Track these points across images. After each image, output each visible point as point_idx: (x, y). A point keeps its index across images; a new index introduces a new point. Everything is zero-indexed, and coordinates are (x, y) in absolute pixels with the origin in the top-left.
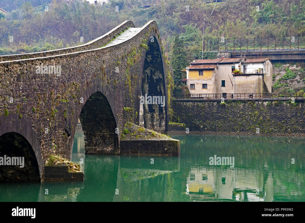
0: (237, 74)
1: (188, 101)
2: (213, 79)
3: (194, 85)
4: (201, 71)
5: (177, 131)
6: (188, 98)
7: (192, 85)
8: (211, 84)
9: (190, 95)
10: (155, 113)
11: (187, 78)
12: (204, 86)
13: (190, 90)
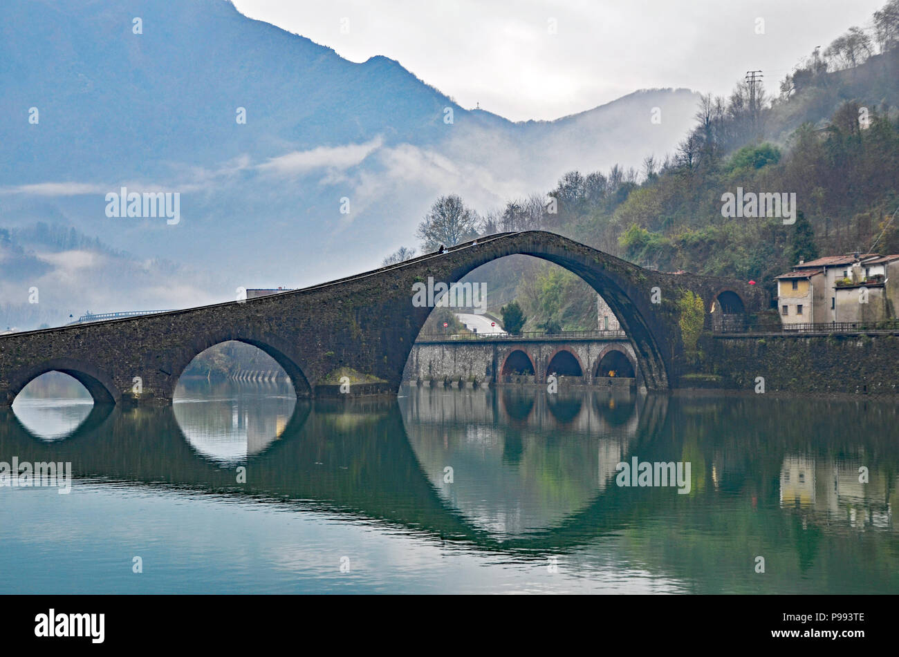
0: (840, 287)
1: (730, 338)
2: (810, 296)
3: (787, 306)
4: (795, 281)
5: (702, 389)
6: (780, 331)
7: (785, 307)
8: (807, 304)
9: (780, 325)
10: (649, 358)
11: (779, 295)
12: (800, 307)
13: (782, 317)
